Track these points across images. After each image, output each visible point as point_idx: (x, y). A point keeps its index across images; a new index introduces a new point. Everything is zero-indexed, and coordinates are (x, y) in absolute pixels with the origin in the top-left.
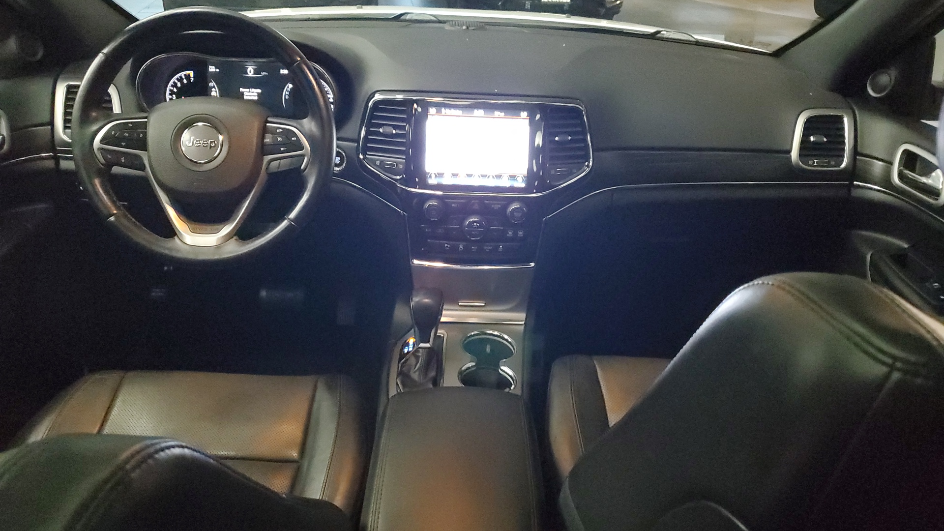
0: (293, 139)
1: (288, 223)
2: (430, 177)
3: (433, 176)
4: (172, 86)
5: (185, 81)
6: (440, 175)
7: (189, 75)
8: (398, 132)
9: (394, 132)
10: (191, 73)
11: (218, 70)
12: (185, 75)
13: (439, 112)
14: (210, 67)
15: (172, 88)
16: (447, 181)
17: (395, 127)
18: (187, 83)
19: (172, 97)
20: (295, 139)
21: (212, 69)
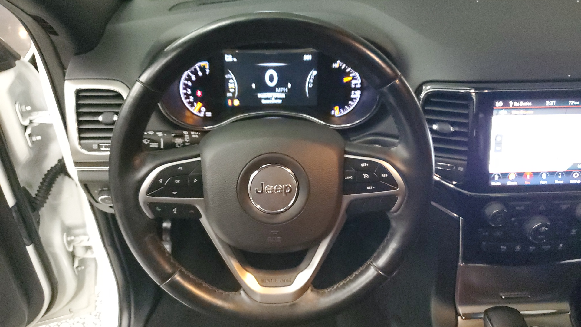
0: (383, 175)
1: (376, 273)
2: (494, 178)
3: (497, 177)
4: (186, 80)
5: (200, 74)
6: (505, 175)
7: (204, 67)
8: (457, 129)
9: (452, 129)
10: (206, 64)
11: (235, 60)
12: (200, 67)
13: (506, 105)
14: (226, 56)
15: (186, 82)
16: (512, 181)
17: (453, 124)
18: (202, 76)
19: (187, 91)
20: (386, 175)
21: (229, 58)
